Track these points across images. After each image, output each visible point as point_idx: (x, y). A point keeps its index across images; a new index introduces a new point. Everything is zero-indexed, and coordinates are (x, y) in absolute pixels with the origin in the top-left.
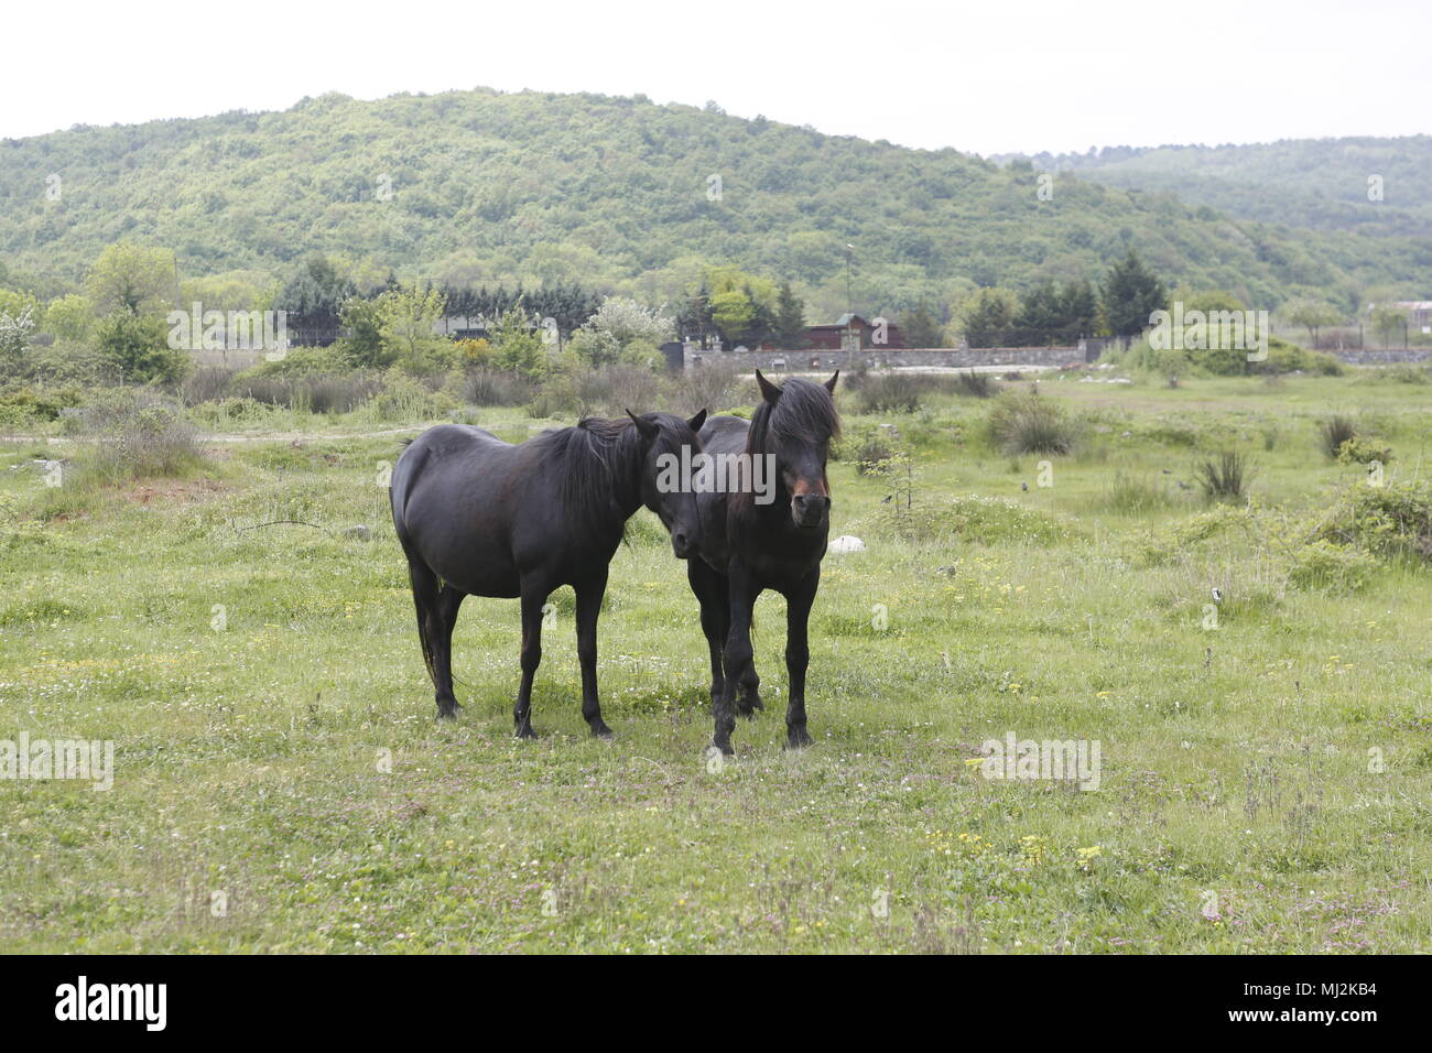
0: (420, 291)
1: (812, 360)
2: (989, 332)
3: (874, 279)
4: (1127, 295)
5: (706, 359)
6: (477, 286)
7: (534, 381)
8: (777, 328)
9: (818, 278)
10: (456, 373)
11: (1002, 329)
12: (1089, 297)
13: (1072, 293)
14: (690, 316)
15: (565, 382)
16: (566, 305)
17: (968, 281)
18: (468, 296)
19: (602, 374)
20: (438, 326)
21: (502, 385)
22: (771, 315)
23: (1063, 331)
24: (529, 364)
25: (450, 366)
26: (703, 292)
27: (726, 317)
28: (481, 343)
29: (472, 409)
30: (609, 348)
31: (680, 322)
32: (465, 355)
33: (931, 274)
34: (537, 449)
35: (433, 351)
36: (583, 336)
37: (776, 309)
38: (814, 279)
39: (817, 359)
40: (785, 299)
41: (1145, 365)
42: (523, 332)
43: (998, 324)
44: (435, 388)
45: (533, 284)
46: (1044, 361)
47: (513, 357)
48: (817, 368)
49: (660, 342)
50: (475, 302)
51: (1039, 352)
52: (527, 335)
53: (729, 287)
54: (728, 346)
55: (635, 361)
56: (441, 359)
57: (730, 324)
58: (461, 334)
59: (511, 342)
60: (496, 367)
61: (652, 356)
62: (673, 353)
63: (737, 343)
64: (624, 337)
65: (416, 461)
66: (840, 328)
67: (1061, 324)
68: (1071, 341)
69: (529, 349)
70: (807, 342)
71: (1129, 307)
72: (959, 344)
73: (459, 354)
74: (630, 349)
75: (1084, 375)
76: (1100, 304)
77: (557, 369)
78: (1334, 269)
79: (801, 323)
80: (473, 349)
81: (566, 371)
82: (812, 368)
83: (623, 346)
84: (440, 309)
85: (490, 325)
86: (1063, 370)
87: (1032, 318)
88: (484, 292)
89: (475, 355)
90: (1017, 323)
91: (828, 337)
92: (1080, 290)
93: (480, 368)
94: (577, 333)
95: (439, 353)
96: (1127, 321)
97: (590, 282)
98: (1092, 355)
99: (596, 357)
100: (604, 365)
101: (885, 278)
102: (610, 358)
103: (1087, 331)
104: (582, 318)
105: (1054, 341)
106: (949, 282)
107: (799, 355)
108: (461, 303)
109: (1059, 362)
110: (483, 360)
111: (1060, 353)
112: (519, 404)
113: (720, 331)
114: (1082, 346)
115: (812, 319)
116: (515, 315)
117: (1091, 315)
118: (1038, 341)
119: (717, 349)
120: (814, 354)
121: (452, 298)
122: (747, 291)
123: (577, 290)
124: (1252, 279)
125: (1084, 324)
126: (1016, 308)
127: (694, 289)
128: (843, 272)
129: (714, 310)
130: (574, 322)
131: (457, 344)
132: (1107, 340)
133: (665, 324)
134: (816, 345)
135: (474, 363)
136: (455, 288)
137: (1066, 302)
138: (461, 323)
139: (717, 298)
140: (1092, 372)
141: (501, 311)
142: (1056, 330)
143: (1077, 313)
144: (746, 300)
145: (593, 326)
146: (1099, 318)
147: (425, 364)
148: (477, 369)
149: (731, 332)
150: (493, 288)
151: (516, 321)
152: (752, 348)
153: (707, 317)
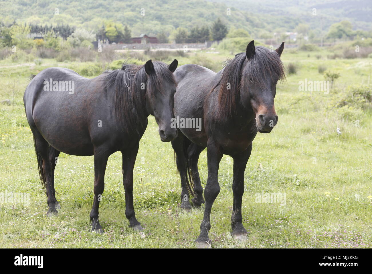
0: (23, 25)
1: (133, 47)
2: (181, 39)
3: (147, 25)
4: (218, 30)
5: (104, 46)
6: (39, 25)
7: (57, 51)
8: (124, 38)
9: (132, 24)
10: (35, 49)
11: (185, 39)
12: (208, 30)
13: (203, 29)
14: (100, 34)
15: (66, 52)
16: (65, 30)
17: (172, 26)
18: (37, 27)
19: (76, 50)
20: (28, 36)
21: (48, 53)
22: (122, 34)
23: (201, 39)
24: (55, 46)
25: (32, 47)
26: (103, 27)
27: (110, 34)
28: (41, 40)
29: (40, 59)
30: (77, 43)
31: (97, 36)
32: (37, 44)
33: (162, 24)
34: (102, 82)
35: (27, 43)
36: (70, 39)
37: (124, 32)
38: (131, 25)
39: (135, 46)
40: (126, 30)
41: (223, 49)
42: (53, 37)
43: (184, 37)
44: (28, 53)
45: (55, 25)
46: (196, 47)
47: (51, 45)
48: (135, 49)
49: (92, 41)
50: (39, 29)
51: (195, 45)
52: (55, 38)
53: (110, 26)
54: (110, 42)
55: (85, 46)
56: (30, 45)
57: (111, 36)
58: (35, 38)
59: (50, 40)
60: (46, 48)
61: (90, 45)
62: (96, 44)
63: (113, 42)
64: (82, 40)
65: (38, 85)
66: (141, 38)
67: (200, 37)
68: (203, 42)
69: (55, 43)
70: (132, 41)
71: (218, 33)
72: (173, 43)
73: (35, 43)
74: (83, 43)
75: (207, 51)
76: (210, 31)
77: (64, 48)
78: (265, 24)
79: (130, 37)
80: (39, 42)
81: (67, 49)
82: (133, 49)
83: (81, 42)
84: (29, 31)
85: (43, 36)
86: (202, 50)
87: (192, 35)
88: (41, 26)
89: (40, 44)
90: (189, 37)
91: (137, 40)
92: (205, 28)
93: (41, 48)
94: (68, 38)
95: (29, 43)
96: (218, 36)
97: (71, 25)
98: (209, 46)
99: (74, 45)
100: (77, 47)
101: (150, 25)
102: (78, 45)
103: (207, 39)
104: (69, 34)
105: (199, 42)
106: (167, 26)
107: (130, 45)
108: (35, 30)
109: (200, 47)
110: (42, 45)
111: (200, 45)
112: (53, 58)
113: (108, 38)
114: (206, 43)
115: (133, 36)
116: (51, 33)
117: (208, 35)
118: (194, 42)
119: (107, 43)
120: (134, 45)
121: (32, 28)
122: (115, 27)
123: (68, 26)
124: (245, 27)
125: (207, 37)
126: (189, 33)
127: (100, 27)
128: (139, 23)
129: (106, 32)
130: (67, 35)
131: (34, 41)
132: (213, 42)
133: (93, 37)
134: (135, 42)
135: (39, 46)
136: (33, 25)
137: (202, 31)
138: (35, 35)
139: (107, 29)
140: (210, 50)
141: (47, 31)
142: (199, 39)
143: (204, 34)
144: (115, 29)
145: (73, 37)
146: (210, 36)
147: (25, 46)
148: (40, 48)
149: (111, 39)
150: (44, 25)
151: (52, 34)
152: (117, 43)
153: (105, 34)
